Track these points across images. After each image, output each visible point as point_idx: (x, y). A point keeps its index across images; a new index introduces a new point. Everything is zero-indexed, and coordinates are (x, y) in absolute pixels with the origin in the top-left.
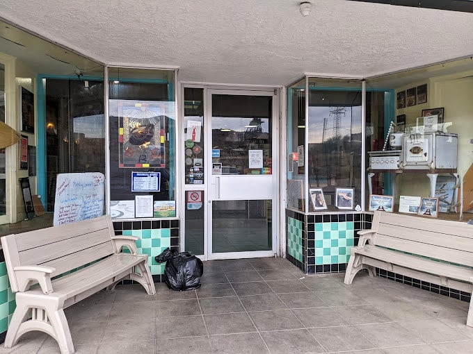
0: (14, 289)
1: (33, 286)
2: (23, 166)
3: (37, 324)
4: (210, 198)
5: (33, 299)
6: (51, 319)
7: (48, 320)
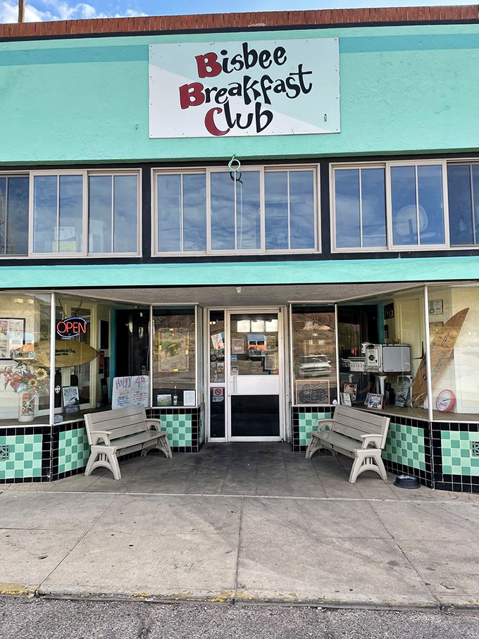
0: (90, 443)
1: (100, 443)
2: (100, 371)
3: (102, 463)
4: (229, 392)
5: (101, 449)
6: (110, 460)
7: (108, 461)
